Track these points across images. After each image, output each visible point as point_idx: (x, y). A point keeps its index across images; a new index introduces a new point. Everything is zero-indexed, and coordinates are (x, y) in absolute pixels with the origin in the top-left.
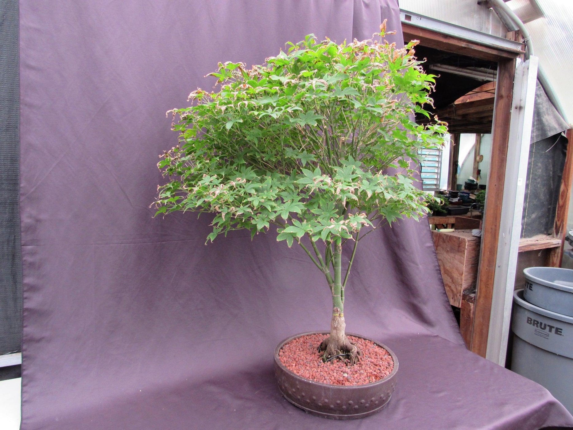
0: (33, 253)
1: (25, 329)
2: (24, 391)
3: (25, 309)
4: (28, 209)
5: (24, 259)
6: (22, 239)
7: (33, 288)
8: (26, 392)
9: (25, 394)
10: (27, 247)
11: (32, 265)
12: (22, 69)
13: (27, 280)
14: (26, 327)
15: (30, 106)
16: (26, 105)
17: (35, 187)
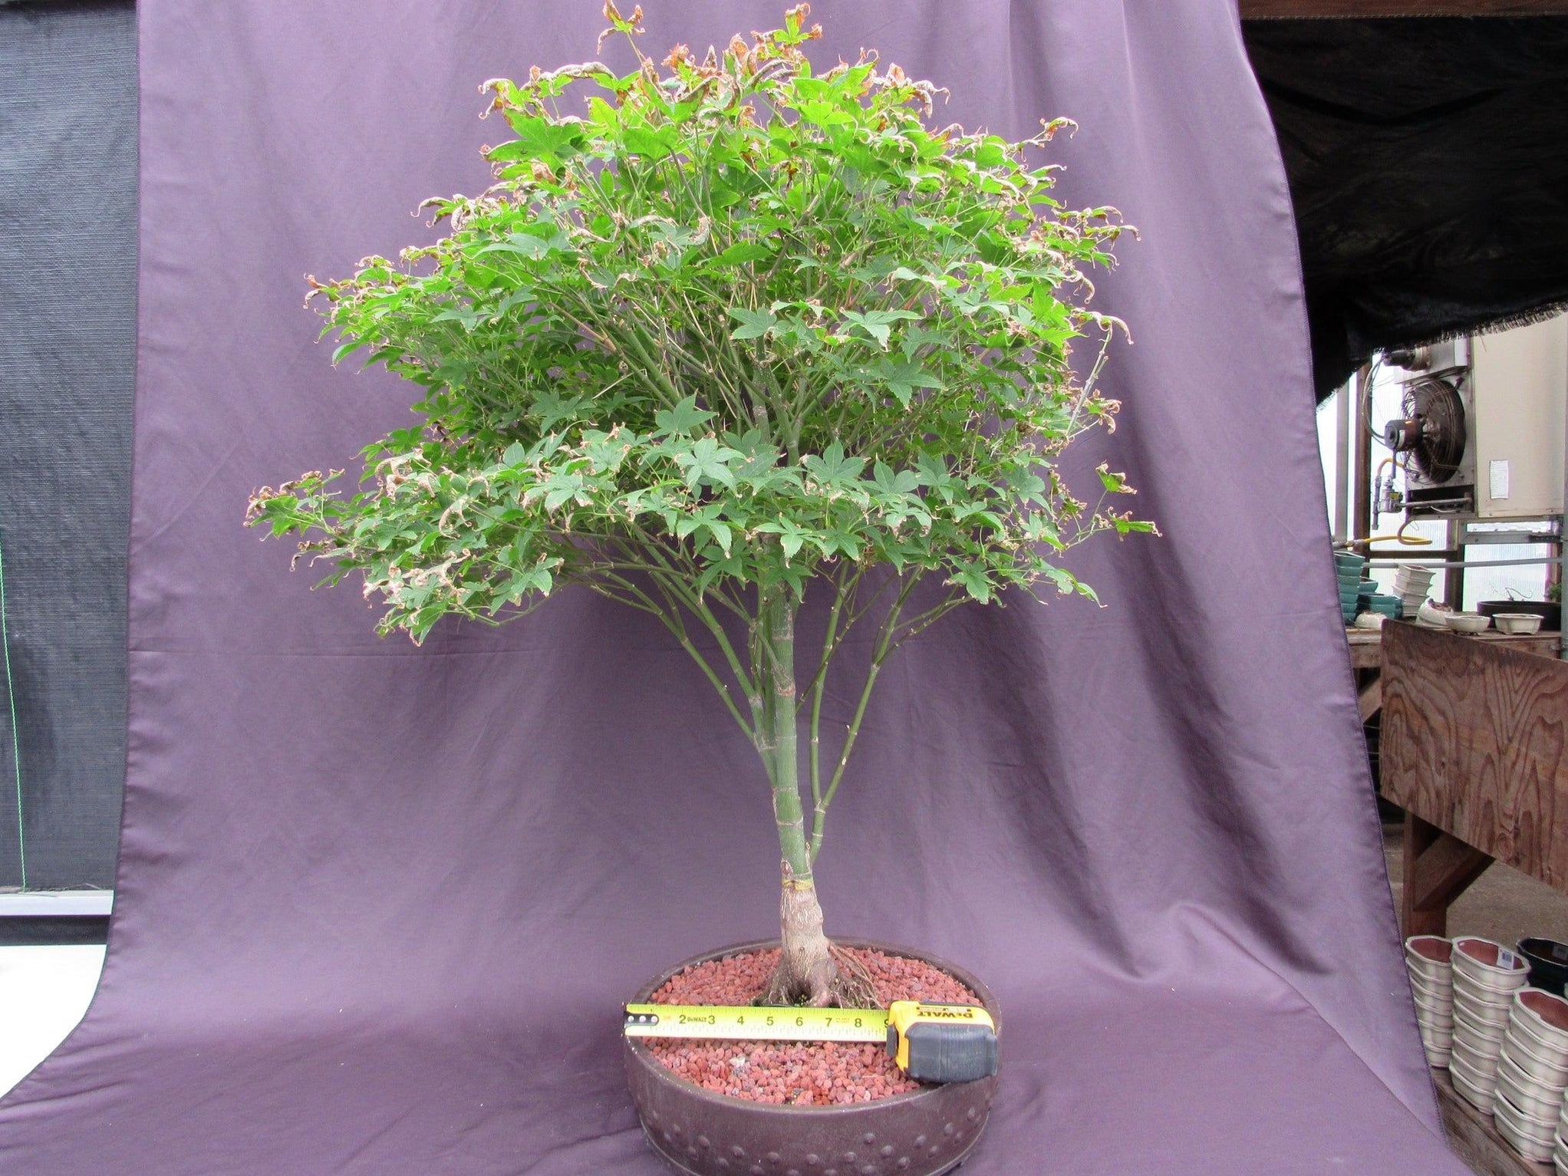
0: (154, 668)
1: (127, 832)
2: (108, 964)
3: (129, 787)
4: (148, 573)
5: (135, 677)
6: (131, 636)
7: (150, 745)
8: (112, 967)
9: (109, 972)
10: (143, 653)
11: (150, 692)
12: (145, 274)
13: (137, 726)
14: (129, 826)
15: (163, 351)
16: (153, 349)
17: (166, 527)
